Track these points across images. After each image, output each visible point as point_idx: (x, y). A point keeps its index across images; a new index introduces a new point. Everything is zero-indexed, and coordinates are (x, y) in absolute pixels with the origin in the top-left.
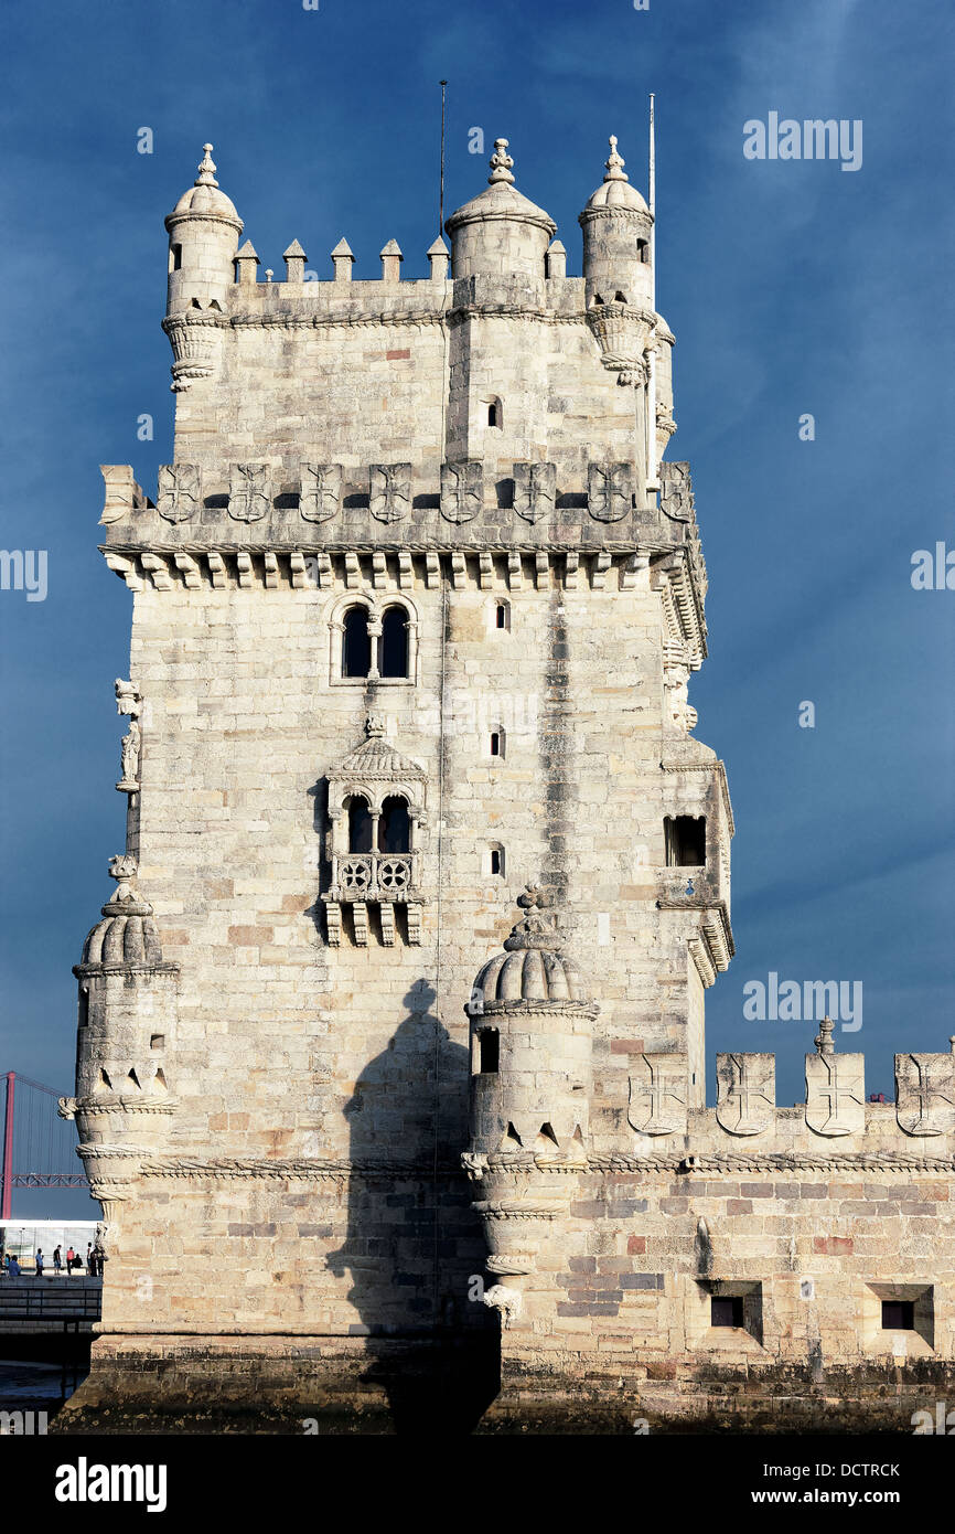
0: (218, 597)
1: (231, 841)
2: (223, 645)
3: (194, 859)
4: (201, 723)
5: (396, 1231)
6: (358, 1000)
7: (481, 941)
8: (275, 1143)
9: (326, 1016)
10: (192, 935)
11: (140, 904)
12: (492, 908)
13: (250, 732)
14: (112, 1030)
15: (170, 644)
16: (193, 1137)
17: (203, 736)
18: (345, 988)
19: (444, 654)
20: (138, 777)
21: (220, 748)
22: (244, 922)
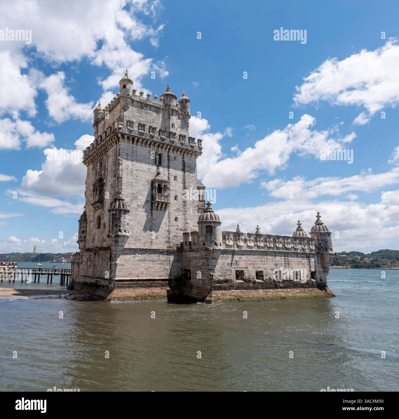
0: (134, 146)
1: (137, 189)
2: (135, 154)
3: (131, 192)
4: (132, 167)
5: (164, 261)
6: (157, 220)
7: (175, 211)
8: (145, 244)
9: (152, 222)
10: (131, 205)
11: (123, 198)
12: (176, 206)
13: (140, 170)
14: (122, 221)
15: (127, 152)
16: (132, 243)
17: (132, 170)
18: (155, 217)
19: (168, 163)
20: (122, 175)
21: (135, 172)
22: (140, 204)
